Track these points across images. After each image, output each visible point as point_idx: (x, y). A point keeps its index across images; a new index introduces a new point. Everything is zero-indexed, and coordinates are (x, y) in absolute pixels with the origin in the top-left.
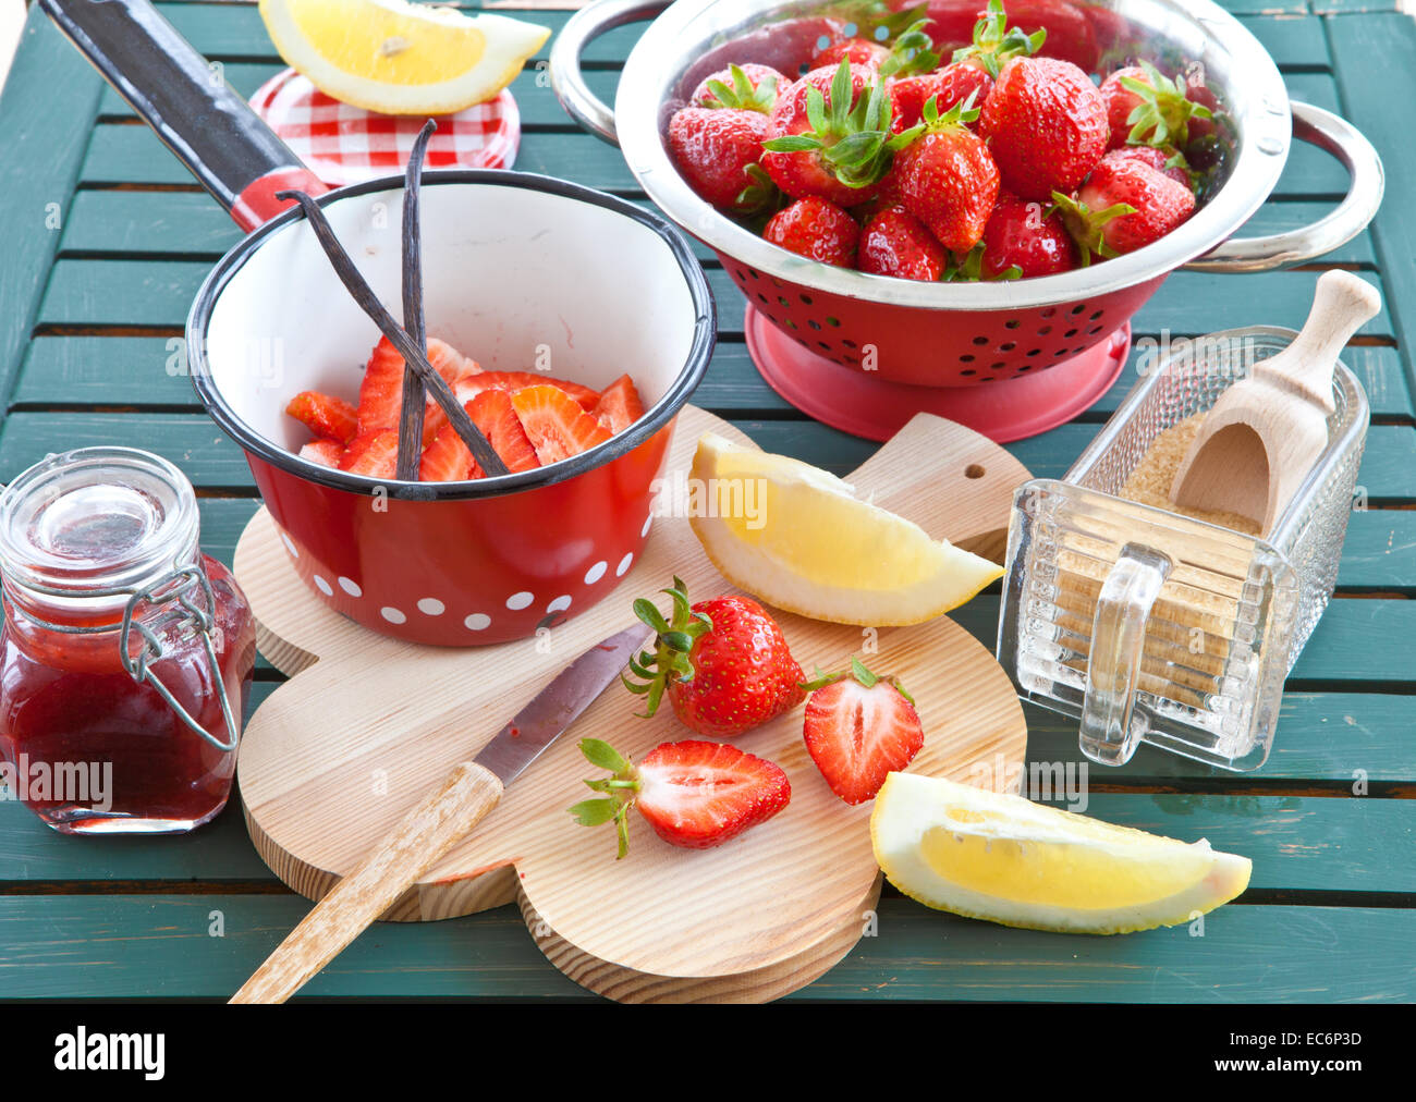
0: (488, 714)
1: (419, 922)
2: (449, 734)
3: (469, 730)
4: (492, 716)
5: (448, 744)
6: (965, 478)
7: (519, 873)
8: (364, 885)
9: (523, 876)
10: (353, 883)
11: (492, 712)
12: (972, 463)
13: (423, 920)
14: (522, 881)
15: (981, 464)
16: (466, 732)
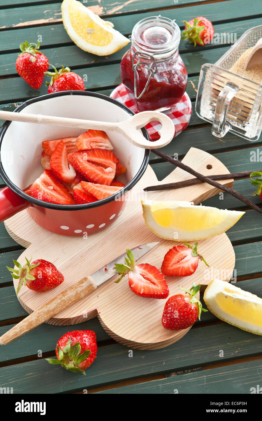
0: (82, 259)
1: (71, 325)
2: (72, 266)
3: (78, 265)
4: (83, 260)
5: (73, 270)
6: (207, 169)
7: (99, 312)
8: (50, 309)
9: (100, 313)
10: (46, 307)
11: (83, 259)
12: (208, 164)
13: (72, 324)
14: (100, 315)
15: (211, 164)
16: (77, 266)
